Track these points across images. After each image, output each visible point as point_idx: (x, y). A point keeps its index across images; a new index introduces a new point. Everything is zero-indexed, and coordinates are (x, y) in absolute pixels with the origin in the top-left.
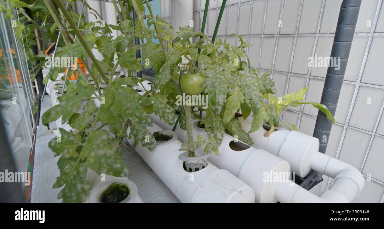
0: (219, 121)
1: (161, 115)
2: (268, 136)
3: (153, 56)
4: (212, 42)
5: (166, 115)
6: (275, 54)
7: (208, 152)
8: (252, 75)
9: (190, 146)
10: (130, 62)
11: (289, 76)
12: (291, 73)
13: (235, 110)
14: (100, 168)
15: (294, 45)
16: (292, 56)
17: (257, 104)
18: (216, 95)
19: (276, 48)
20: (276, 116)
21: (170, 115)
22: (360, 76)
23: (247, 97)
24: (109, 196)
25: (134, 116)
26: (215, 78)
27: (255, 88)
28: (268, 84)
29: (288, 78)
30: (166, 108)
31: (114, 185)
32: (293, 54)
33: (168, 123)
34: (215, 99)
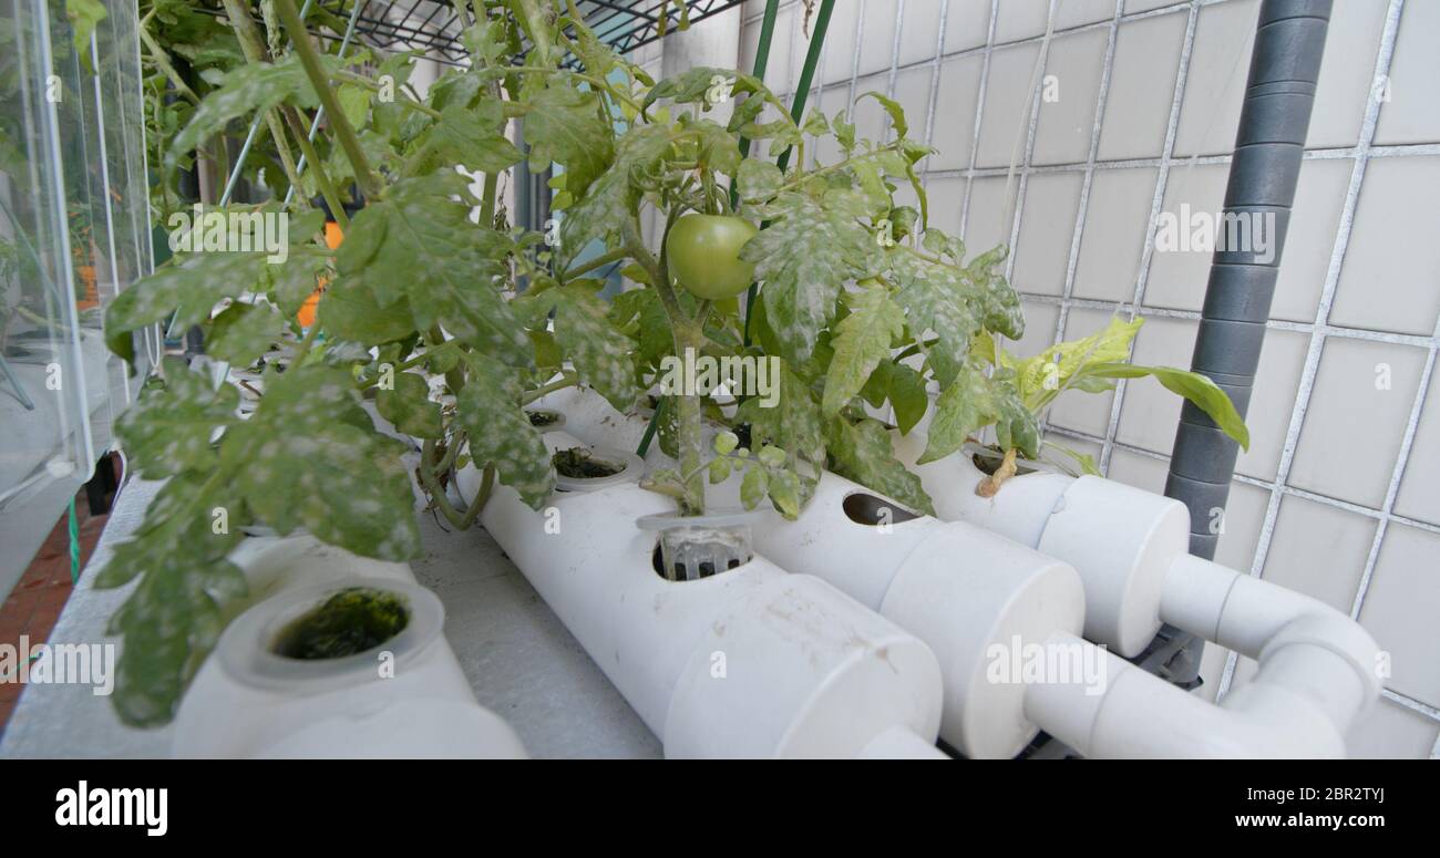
0: (806, 413)
1: (582, 361)
2: (994, 492)
3: (563, 127)
4: (794, 118)
5: (601, 361)
6: (1015, 234)
7: (755, 501)
8: (935, 252)
9: (686, 483)
10: (475, 141)
11: (1063, 311)
12: (1071, 297)
13: (868, 362)
14: (290, 511)
15: (1084, 200)
16: (1076, 239)
17: (956, 345)
18: (799, 285)
19: (1017, 214)
20: (1022, 415)
21: (616, 366)
22: (1326, 300)
23: (916, 321)
24: (323, 642)
25: (457, 310)
26: (796, 230)
27: (947, 292)
28: (994, 293)
29: (1062, 318)
30: (603, 336)
31: (349, 595)
32: (1078, 230)
33: (607, 394)
34: (793, 299)
